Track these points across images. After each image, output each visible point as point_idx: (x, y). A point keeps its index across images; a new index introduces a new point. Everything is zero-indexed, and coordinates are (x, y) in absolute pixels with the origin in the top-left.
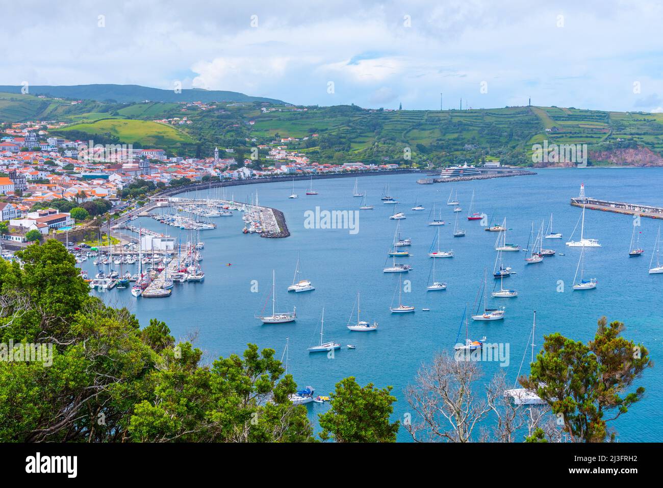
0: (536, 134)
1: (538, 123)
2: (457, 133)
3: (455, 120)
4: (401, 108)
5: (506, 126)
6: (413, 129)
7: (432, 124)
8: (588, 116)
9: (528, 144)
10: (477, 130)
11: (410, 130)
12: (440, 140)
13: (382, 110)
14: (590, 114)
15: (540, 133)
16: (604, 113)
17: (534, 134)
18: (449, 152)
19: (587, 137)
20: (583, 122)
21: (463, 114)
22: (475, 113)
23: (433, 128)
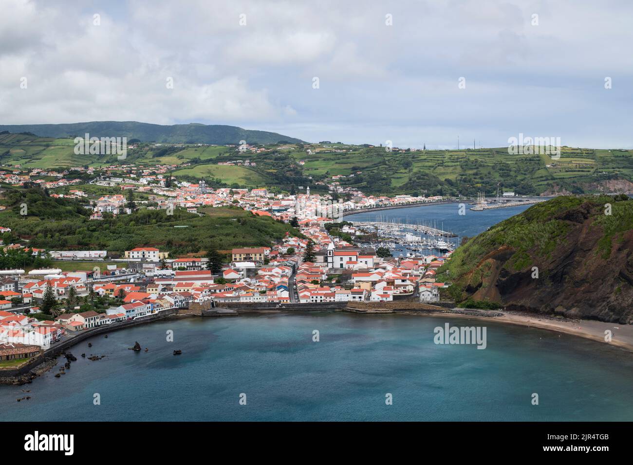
0: (539, 170)
1: (539, 160)
2: (475, 169)
3: (472, 159)
4: (425, 148)
5: (514, 162)
6: (438, 166)
7: (453, 162)
8: (578, 153)
9: (533, 177)
10: (491, 166)
11: (436, 167)
12: (462, 175)
13: (409, 150)
14: (580, 151)
15: (542, 168)
16: (591, 150)
17: (537, 169)
18: (472, 185)
19: (579, 171)
20: (575, 159)
21: (478, 153)
22: (487, 151)
23: (455, 165)
